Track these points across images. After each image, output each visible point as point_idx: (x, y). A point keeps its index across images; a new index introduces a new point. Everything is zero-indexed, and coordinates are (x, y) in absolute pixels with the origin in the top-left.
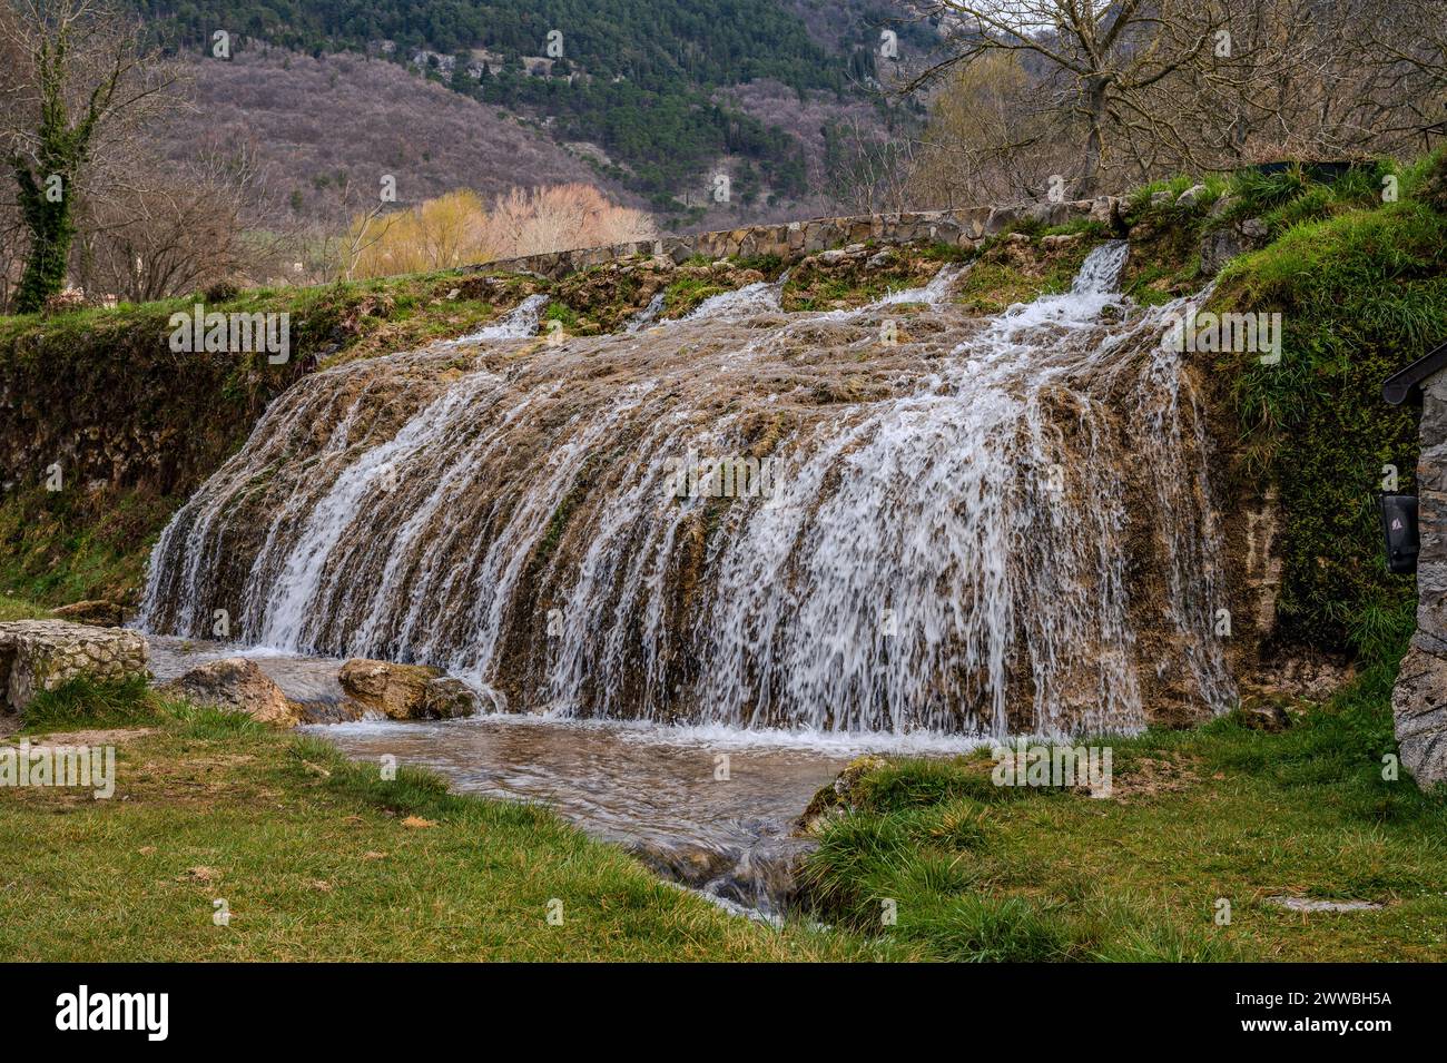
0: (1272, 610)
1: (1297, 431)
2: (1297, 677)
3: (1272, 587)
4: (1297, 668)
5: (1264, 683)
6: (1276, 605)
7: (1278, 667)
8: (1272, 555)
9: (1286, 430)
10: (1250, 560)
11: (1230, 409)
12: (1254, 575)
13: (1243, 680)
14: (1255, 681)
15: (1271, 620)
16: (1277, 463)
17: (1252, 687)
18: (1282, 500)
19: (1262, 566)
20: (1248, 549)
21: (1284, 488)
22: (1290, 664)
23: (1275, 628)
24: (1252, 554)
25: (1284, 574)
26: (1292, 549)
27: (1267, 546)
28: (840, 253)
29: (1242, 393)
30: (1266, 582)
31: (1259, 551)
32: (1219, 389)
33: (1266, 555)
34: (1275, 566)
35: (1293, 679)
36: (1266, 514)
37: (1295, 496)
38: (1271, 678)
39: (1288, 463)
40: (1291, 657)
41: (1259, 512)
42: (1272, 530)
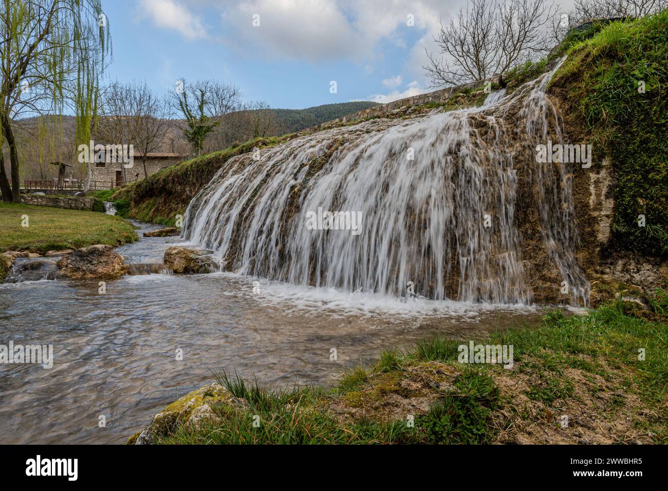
0: (608, 230)
1: (623, 123)
2: (625, 270)
3: (607, 216)
4: (625, 265)
5: (603, 273)
6: (611, 227)
7: (612, 264)
8: (607, 197)
9: (616, 124)
10: (592, 200)
11: (578, 117)
12: (595, 209)
13: (589, 271)
14: (597, 272)
15: (607, 235)
16: (611, 144)
17: (595, 275)
18: (614, 165)
19: (600, 204)
20: (591, 194)
21: (615, 158)
22: (620, 262)
23: (610, 241)
24: (593, 197)
25: (615, 209)
26: (621, 192)
27: (603, 193)
29: (587, 106)
30: (603, 213)
31: (598, 195)
32: (571, 107)
33: (603, 198)
34: (609, 204)
35: (622, 271)
36: (603, 173)
37: (622, 163)
38: (608, 270)
39: (619, 143)
40: (621, 258)
41: (598, 173)
42: (607, 183)
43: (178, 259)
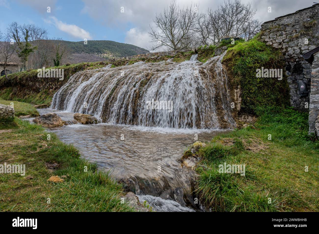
0: (240, 107)
1: (244, 75)
2: (244, 118)
3: (240, 103)
4: (244, 117)
5: (239, 119)
6: (241, 106)
7: (241, 117)
8: (239, 97)
9: (242, 76)
10: (235, 98)
11: (231, 72)
12: (236, 101)
13: (235, 119)
14: (237, 119)
15: (240, 108)
16: (241, 81)
17: (237, 120)
18: (241, 88)
19: (238, 99)
20: (235, 96)
21: (242, 86)
22: (243, 116)
23: (240, 110)
24: (236, 97)
25: (242, 100)
26: (243, 96)
27: (239, 96)
28: (154, 57)
29: (234, 69)
30: (238, 102)
31: (237, 96)
33: (238, 97)
34: (240, 99)
35: (244, 119)
36: (238, 90)
37: (243, 87)
38: (240, 118)
39: (243, 81)
40: (243, 115)
41: (237, 90)
42: (239, 93)
43: (82, 118)
